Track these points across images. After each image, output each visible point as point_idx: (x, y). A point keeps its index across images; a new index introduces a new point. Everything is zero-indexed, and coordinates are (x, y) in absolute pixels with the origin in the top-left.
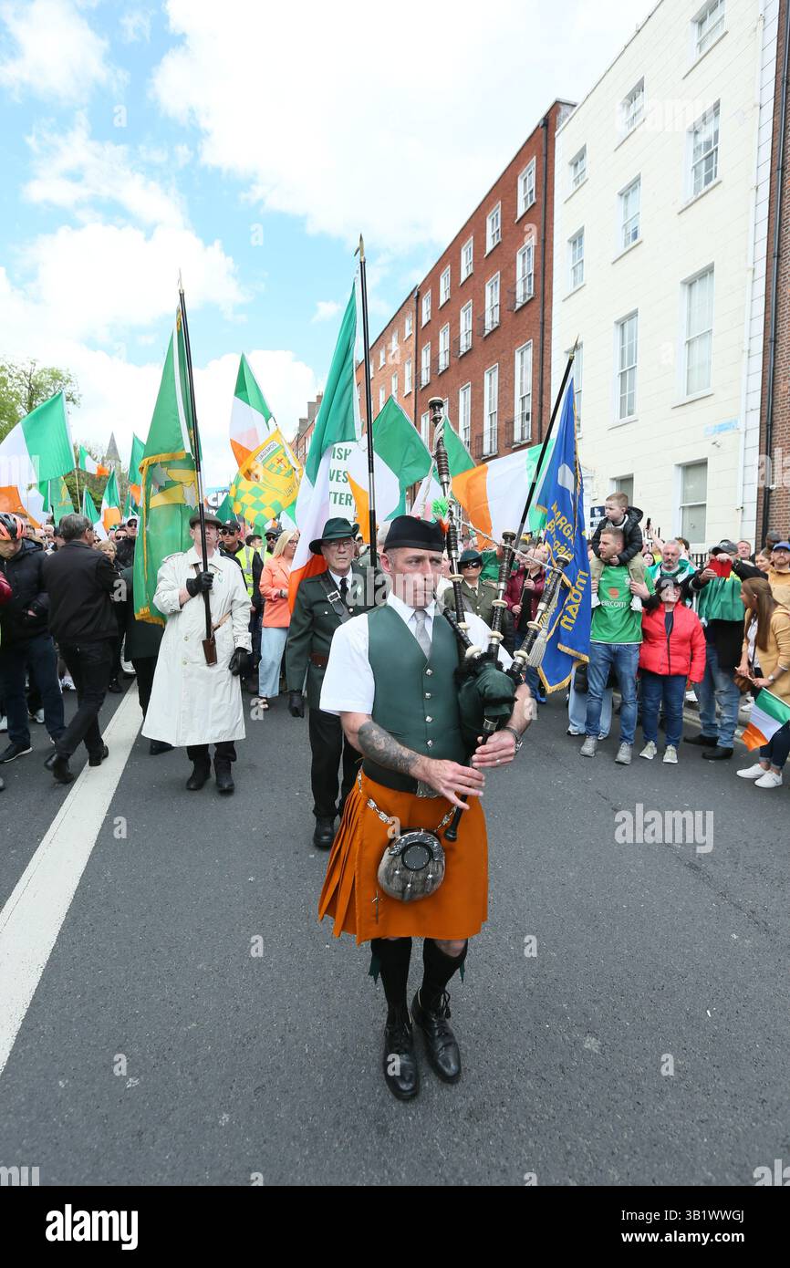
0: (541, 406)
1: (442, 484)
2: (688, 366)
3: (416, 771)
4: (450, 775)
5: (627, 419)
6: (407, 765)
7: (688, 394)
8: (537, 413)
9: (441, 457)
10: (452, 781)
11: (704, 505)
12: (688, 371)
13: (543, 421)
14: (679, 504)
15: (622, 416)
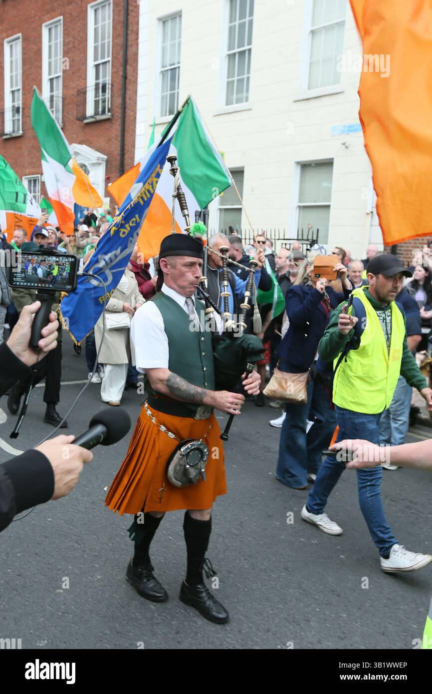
0: (125, 77)
1: (185, 216)
2: (311, 58)
3: (207, 400)
4: (231, 400)
5: (235, 107)
6: (202, 397)
7: (309, 88)
8: (118, 86)
9: (181, 197)
10: (232, 403)
11: (328, 207)
12: (311, 64)
13: (127, 96)
14: (296, 203)
15: (228, 103)
